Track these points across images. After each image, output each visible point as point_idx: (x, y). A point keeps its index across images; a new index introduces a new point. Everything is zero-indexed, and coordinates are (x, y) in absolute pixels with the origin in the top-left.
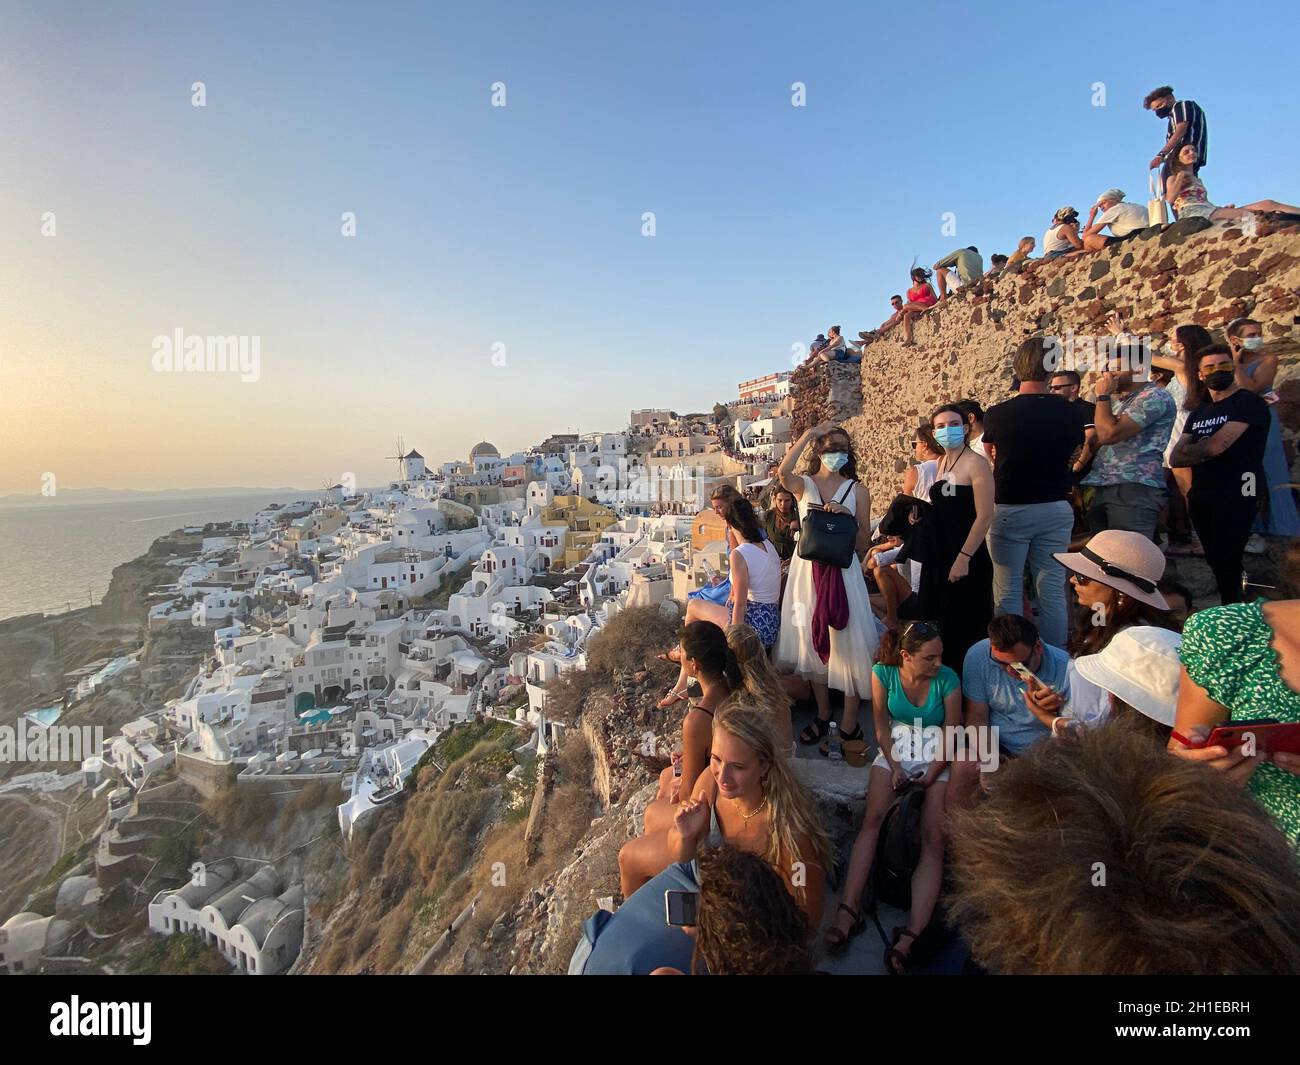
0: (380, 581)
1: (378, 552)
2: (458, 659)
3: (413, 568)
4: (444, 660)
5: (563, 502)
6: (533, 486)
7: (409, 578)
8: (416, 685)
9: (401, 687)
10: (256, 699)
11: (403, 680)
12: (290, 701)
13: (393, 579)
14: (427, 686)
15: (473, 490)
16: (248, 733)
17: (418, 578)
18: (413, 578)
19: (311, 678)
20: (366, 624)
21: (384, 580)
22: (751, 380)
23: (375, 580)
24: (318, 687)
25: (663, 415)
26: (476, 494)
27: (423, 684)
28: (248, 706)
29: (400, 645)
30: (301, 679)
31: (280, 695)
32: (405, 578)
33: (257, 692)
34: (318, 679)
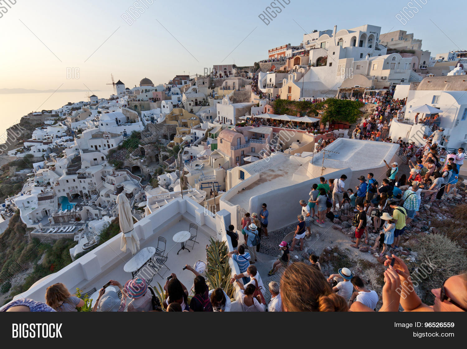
0: (94, 147)
1: (93, 134)
2: (126, 186)
3: (108, 142)
4: (120, 185)
5: (177, 111)
6: (163, 103)
7: (107, 146)
8: (108, 196)
9: (102, 196)
10: (40, 199)
11: (103, 193)
12: (55, 200)
13: (100, 146)
14: (112, 197)
15: (137, 103)
16: (37, 214)
17: (111, 146)
18: (109, 145)
19: (64, 190)
20: (86, 167)
21: (96, 147)
22: (274, 48)
23: (92, 147)
24: (68, 194)
25: (229, 66)
26: (139, 105)
27: (111, 195)
28: (37, 202)
29: (101, 177)
30: (59, 191)
31: (51, 197)
32: (105, 146)
33: (40, 196)
34: (67, 191)
